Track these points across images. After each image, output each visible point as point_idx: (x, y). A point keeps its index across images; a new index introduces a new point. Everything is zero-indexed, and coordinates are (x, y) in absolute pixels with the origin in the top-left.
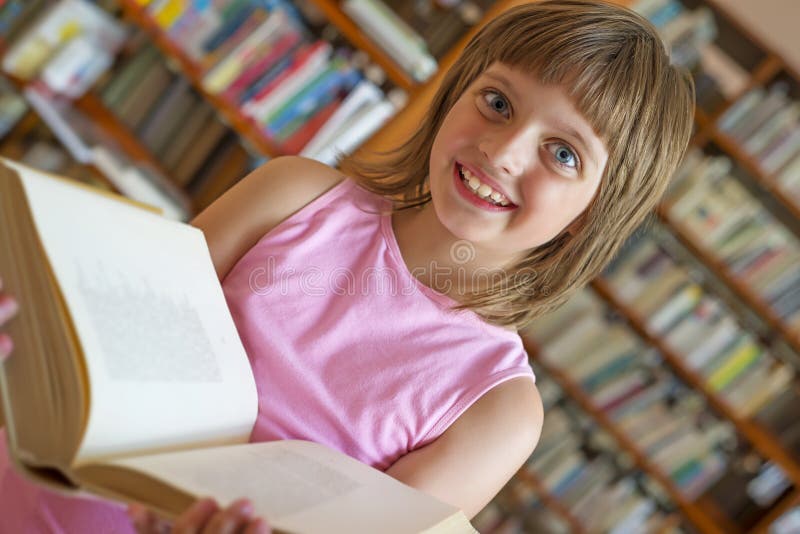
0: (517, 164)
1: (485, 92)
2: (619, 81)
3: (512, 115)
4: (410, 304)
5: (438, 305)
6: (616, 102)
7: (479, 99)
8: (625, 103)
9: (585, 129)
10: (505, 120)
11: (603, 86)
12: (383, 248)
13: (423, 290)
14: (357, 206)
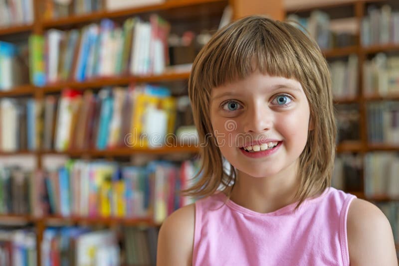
0: (268, 122)
1: (222, 106)
2: (276, 47)
3: (243, 104)
4: (278, 226)
5: (289, 213)
6: (283, 57)
7: (222, 112)
8: (287, 54)
9: (282, 80)
10: (242, 110)
11: (272, 55)
12: (242, 216)
13: (276, 215)
14: (213, 210)
